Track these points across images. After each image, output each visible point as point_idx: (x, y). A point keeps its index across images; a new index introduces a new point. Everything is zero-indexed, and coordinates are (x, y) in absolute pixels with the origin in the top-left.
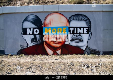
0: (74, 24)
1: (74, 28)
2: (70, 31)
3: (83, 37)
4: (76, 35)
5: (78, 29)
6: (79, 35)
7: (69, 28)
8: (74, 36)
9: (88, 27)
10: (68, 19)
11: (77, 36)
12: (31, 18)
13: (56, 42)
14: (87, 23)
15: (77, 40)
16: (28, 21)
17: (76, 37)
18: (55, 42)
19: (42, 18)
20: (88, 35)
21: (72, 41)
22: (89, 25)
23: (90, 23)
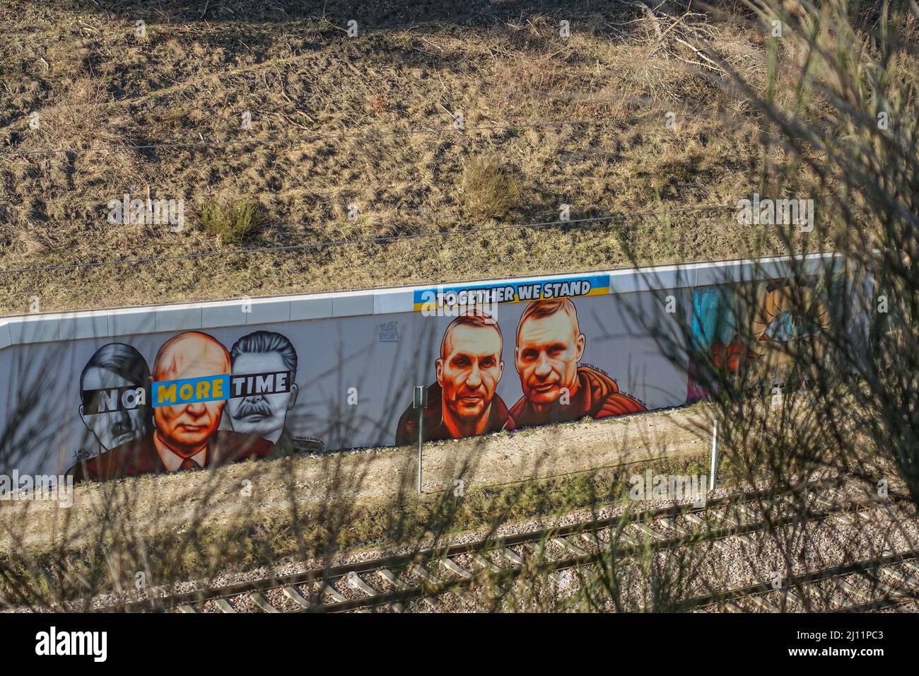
0: (248, 363)
1: (246, 376)
2: (233, 387)
3: (271, 402)
4: (250, 398)
5: (260, 379)
6: (260, 397)
7: (232, 378)
8: (245, 403)
9: (288, 370)
10: (230, 350)
11: (254, 402)
12: (111, 354)
13: (191, 428)
14: (284, 357)
15: (254, 413)
16: (103, 366)
17: (250, 404)
18: (188, 428)
19: (147, 353)
20: (286, 395)
21: (239, 417)
22: (291, 362)
23: (295, 358)
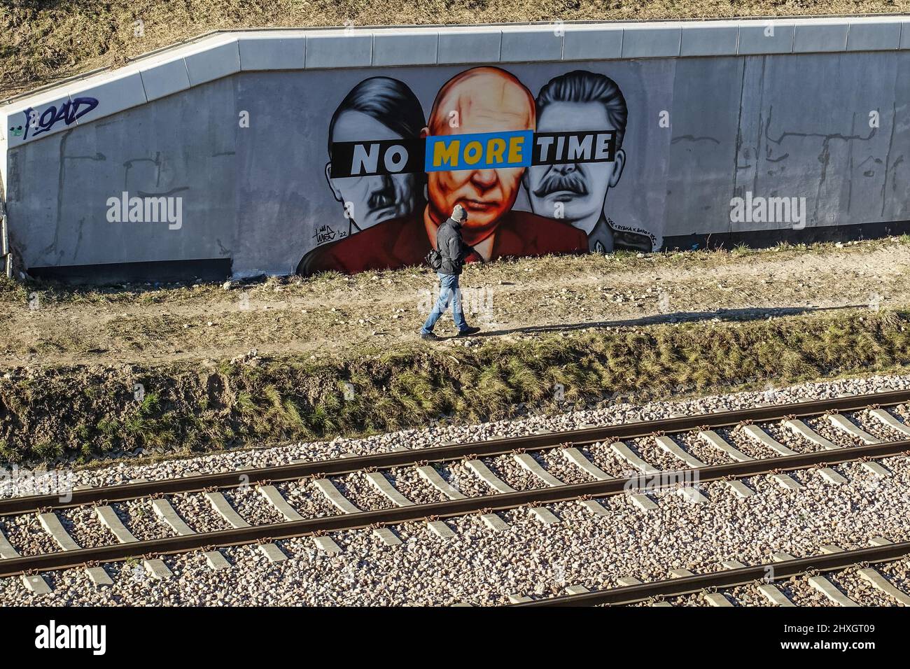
0: (560, 116)
1: (556, 135)
2: (537, 149)
3: (588, 177)
4: (560, 167)
5: (574, 140)
6: (572, 166)
7: (537, 135)
8: (551, 173)
9: (614, 129)
10: (536, 96)
11: (563, 173)
12: (375, 92)
13: (476, 205)
14: (610, 111)
15: (563, 189)
16: (362, 109)
17: (558, 175)
18: (472, 204)
19: (424, 94)
20: (609, 166)
21: (541, 194)
22: (619, 118)
23: (624, 113)
